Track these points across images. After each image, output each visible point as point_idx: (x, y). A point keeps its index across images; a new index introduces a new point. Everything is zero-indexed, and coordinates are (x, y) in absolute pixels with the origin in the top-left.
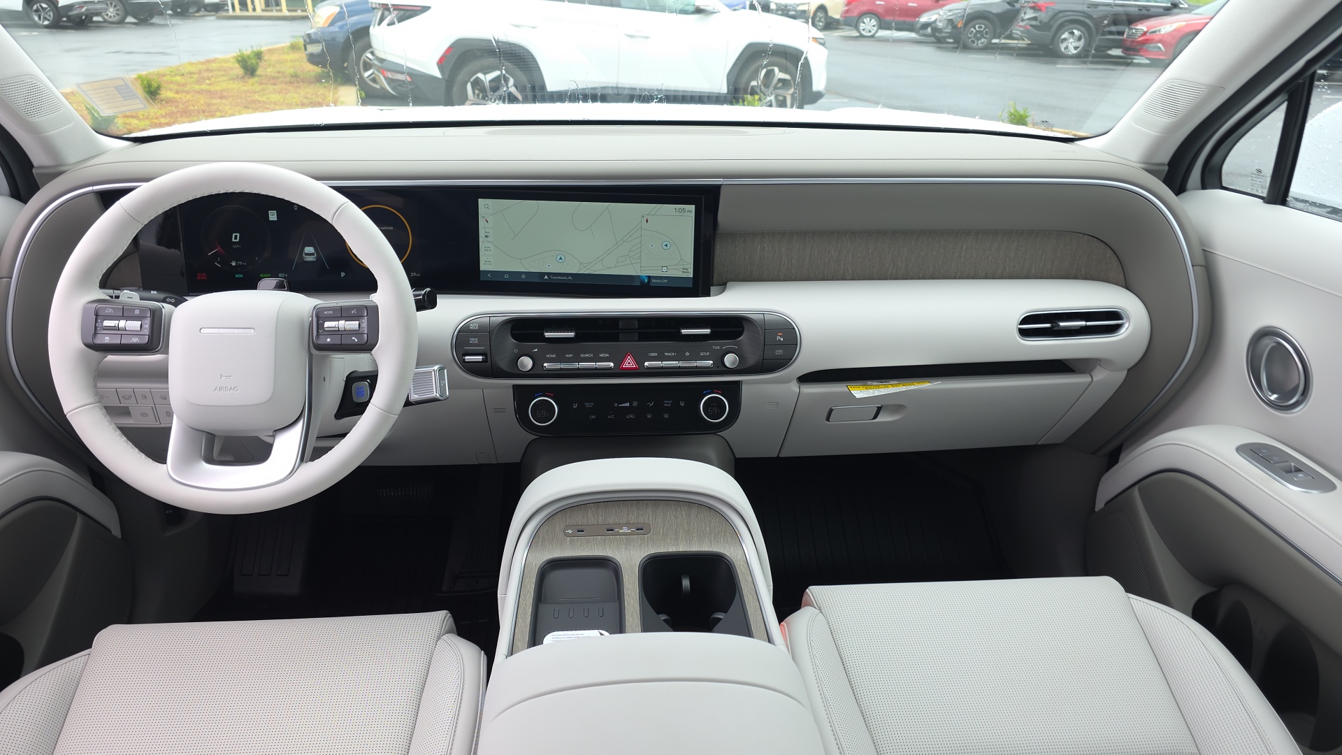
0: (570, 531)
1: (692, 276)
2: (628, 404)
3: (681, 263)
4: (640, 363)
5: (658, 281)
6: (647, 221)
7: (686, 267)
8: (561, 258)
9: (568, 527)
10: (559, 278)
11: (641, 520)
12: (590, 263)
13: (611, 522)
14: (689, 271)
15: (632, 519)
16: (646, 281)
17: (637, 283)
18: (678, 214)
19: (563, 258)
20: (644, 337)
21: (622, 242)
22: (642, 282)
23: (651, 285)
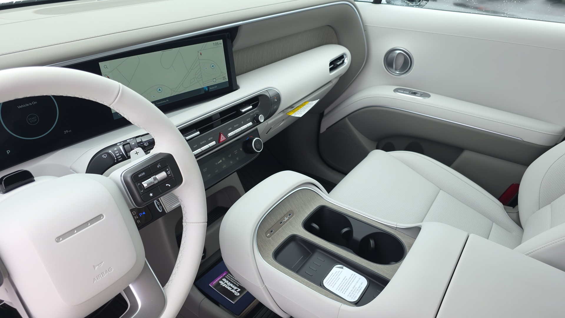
0: (269, 235)
1: (227, 80)
2: (221, 161)
3: (221, 75)
4: (226, 136)
5: (213, 88)
6: (201, 54)
7: (224, 76)
8: (160, 90)
9: (266, 234)
10: (161, 102)
11: (288, 210)
12: (177, 87)
13: (279, 219)
14: (226, 78)
15: (285, 212)
16: (207, 89)
17: (203, 92)
18: (215, 46)
19: (161, 89)
20: (223, 121)
21: (191, 70)
22: (205, 91)
23: (210, 91)
